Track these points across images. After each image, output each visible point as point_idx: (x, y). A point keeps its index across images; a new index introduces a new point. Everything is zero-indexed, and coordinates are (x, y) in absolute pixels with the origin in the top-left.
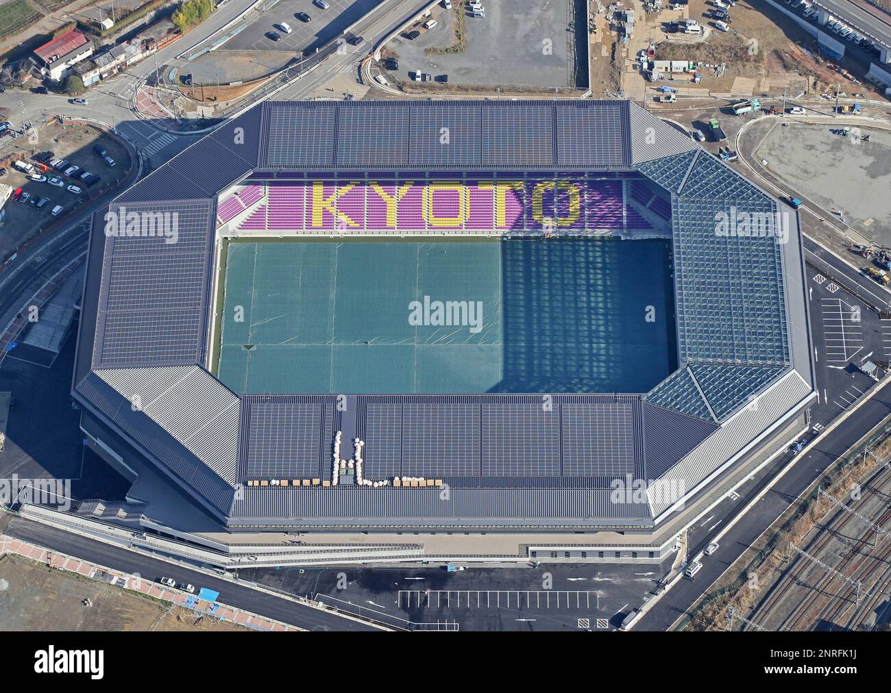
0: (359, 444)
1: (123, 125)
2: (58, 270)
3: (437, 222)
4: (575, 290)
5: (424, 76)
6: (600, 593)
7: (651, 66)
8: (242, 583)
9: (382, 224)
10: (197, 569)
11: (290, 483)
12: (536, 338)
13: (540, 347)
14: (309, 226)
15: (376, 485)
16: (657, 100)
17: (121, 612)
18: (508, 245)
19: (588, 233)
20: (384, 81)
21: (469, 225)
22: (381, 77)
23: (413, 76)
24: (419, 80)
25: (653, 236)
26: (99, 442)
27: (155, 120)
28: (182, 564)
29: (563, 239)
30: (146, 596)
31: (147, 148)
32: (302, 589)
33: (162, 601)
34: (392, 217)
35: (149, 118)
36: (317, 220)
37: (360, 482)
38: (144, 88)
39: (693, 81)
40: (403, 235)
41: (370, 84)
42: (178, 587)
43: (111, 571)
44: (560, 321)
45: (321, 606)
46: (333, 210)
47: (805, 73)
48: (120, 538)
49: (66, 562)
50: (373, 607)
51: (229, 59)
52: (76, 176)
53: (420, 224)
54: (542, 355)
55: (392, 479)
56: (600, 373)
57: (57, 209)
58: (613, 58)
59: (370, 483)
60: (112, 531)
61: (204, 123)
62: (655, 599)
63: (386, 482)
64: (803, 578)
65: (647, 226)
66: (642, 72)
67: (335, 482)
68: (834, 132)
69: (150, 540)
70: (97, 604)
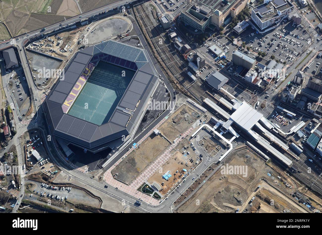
0: (127, 109)
1: (28, 128)
2: (55, 147)
3: (79, 89)
4: (103, 76)
5: (45, 81)
6: (161, 92)
7: (64, 50)
8: (135, 139)
9: (74, 97)
10: (129, 145)
11: (129, 121)
12: (109, 84)
13: (111, 84)
14: (69, 107)
15: (136, 109)
16: (71, 52)
17: (131, 158)
18: (88, 81)
19: (93, 70)
20: (43, 87)
21: (82, 85)
22: (42, 87)
23: (44, 83)
24: (45, 82)
25: (98, 62)
26: (98, 150)
27: (30, 123)
28: (127, 146)
29: (92, 74)
30: (130, 153)
31: (36, 126)
32: (140, 131)
33: (132, 151)
34: (75, 95)
35: (29, 123)
36: (68, 105)
37: (134, 111)
38: (22, 122)
39: (70, 46)
40: (78, 95)
41: (43, 89)
42: (131, 148)
43: (123, 157)
44: (108, 80)
45: (145, 129)
46: (68, 102)
47: (78, 32)
48: (117, 154)
49: (117, 163)
50: (149, 122)
51: (23, 108)
52: (36, 138)
53: (78, 92)
54: (113, 84)
55: (136, 107)
56: (121, 78)
57: (41, 143)
58: (58, 55)
59: (135, 110)
60: (115, 154)
61: (35, 116)
62: (165, 86)
63: (136, 108)
64: (171, 67)
65: (96, 62)
66: (64, 52)
67: (132, 115)
68: (92, 32)
69: (120, 149)
70: (128, 161)
